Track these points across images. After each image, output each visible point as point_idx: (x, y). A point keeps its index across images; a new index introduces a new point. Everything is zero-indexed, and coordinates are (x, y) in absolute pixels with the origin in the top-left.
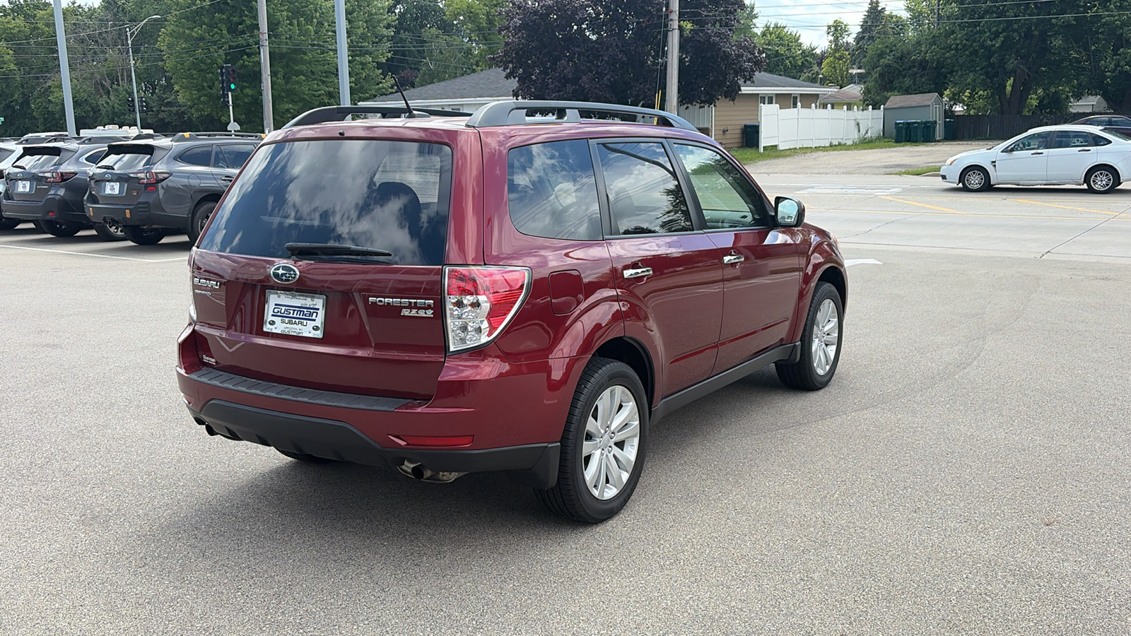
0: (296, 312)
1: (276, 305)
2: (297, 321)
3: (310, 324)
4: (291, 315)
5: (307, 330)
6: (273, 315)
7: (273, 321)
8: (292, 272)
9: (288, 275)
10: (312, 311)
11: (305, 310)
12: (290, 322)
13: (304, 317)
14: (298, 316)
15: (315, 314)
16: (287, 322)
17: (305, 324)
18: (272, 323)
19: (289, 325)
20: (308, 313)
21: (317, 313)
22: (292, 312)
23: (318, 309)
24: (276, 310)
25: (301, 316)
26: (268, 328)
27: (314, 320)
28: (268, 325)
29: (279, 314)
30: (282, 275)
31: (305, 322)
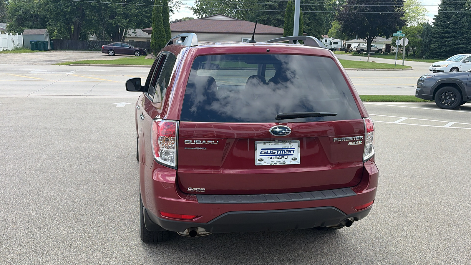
0: (279, 152)
1: (262, 149)
2: (281, 157)
3: (290, 157)
4: (276, 154)
5: (288, 161)
6: (260, 156)
7: (261, 159)
8: (286, 130)
9: (284, 132)
10: (290, 150)
11: (285, 150)
12: (275, 158)
13: (285, 154)
14: (281, 154)
15: (292, 152)
16: (273, 158)
17: (286, 158)
18: (262, 160)
19: (274, 160)
20: (289, 152)
21: (294, 151)
22: (276, 152)
23: (294, 148)
24: (263, 152)
25: (283, 154)
26: (258, 163)
27: (293, 155)
28: (259, 162)
29: (266, 154)
30: (280, 132)
31: (286, 157)
